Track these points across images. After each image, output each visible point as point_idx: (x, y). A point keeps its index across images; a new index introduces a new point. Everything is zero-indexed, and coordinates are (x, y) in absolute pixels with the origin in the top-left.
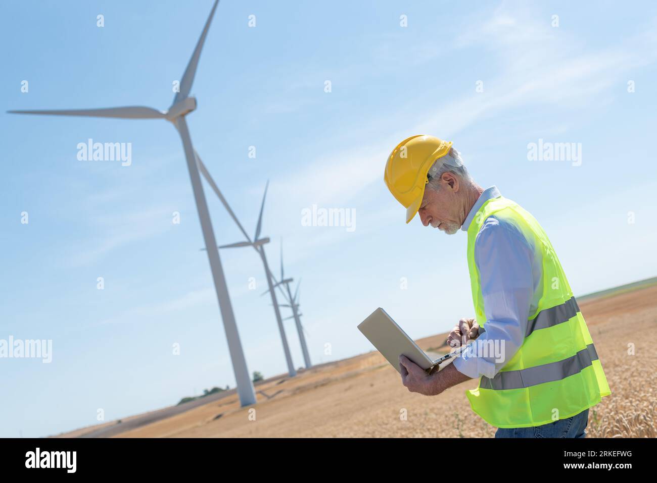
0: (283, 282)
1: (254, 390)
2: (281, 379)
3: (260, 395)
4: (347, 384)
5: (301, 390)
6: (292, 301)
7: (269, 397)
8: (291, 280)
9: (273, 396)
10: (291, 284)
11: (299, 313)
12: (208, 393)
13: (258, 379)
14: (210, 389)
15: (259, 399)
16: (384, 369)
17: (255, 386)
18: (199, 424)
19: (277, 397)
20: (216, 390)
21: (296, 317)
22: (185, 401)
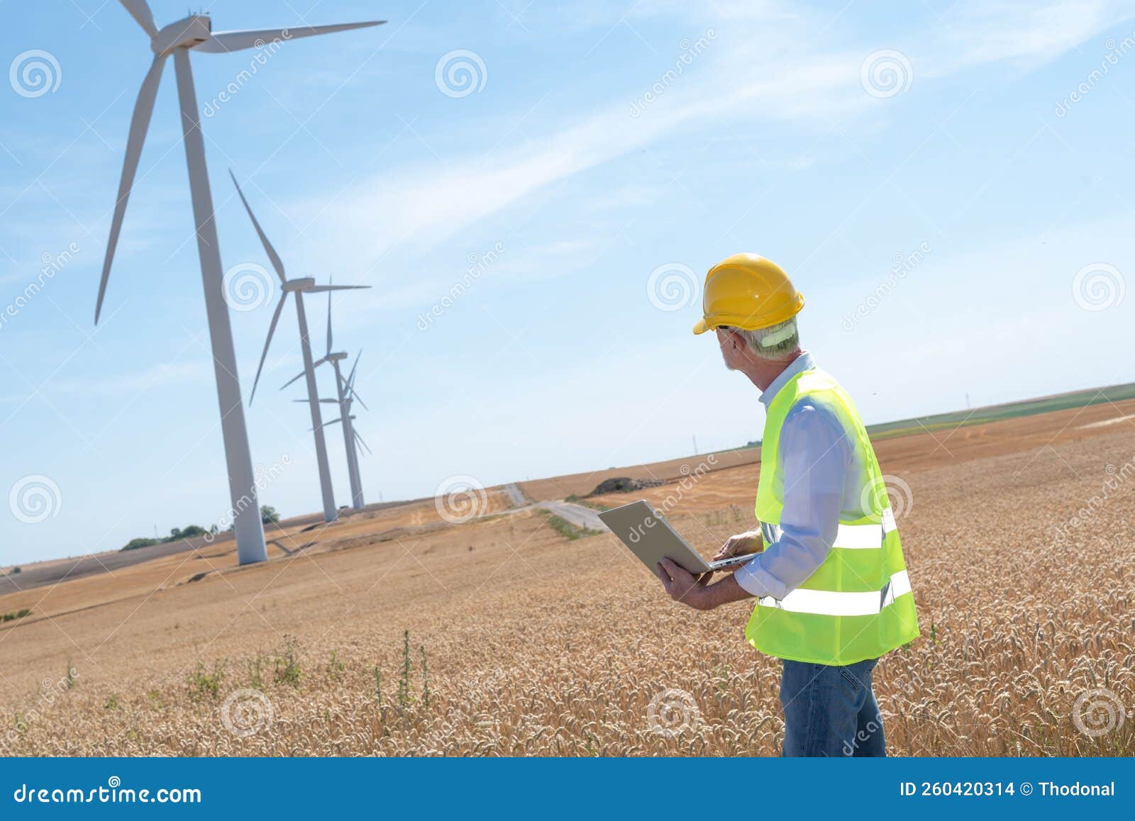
0: (329, 357)
1: (265, 537)
2: (311, 523)
3: (273, 546)
4: (428, 543)
5: (346, 545)
6: (341, 392)
7: (289, 553)
8: (343, 355)
9: (297, 551)
10: (341, 362)
11: (351, 414)
12: (177, 535)
13: (269, 520)
14: (182, 529)
15: (270, 553)
16: (492, 522)
17: (266, 530)
18: (162, 586)
19: (303, 553)
20: (192, 531)
21: (346, 420)
22: (135, 545)
